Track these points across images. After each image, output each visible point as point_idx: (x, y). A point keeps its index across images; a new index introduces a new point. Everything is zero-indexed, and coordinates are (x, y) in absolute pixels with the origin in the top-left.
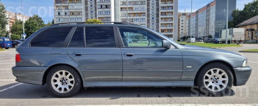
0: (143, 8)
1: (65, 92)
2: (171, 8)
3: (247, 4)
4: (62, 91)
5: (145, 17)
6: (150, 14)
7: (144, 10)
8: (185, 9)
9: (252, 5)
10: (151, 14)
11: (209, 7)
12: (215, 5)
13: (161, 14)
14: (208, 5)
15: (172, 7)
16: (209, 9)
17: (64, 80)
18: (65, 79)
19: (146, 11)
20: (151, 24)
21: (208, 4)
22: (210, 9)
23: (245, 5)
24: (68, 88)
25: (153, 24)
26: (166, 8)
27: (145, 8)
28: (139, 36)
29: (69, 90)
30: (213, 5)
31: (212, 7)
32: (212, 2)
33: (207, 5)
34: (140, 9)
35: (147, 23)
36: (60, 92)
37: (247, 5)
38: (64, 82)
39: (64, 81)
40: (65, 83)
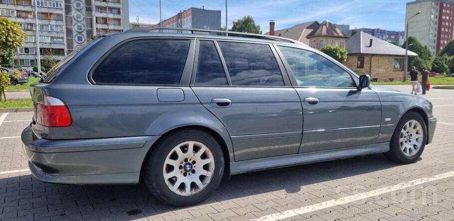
0: (57, 4)
1: (194, 192)
2: (117, 11)
3: (236, 21)
4: (188, 192)
5: (61, 22)
6: (73, 19)
7: (59, 7)
8: (138, 17)
9: (243, 23)
10: (75, 19)
11: (181, 19)
12: (191, 17)
13: (97, 21)
14: (179, 16)
15: (119, 9)
16: (181, 22)
17: (189, 164)
18: (191, 162)
19: (64, 10)
20: (76, 39)
21: (179, 14)
22: (183, 22)
23: (234, 22)
24: (198, 182)
25: (80, 39)
26: (107, 11)
27: (60, 5)
28: (49, 62)
29: (201, 186)
30: (187, 16)
31: (185, 19)
32: (185, 11)
33: (177, 14)
34: (48, 5)
35: (67, 36)
36: (183, 194)
37: (236, 23)
38: (188, 169)
39: (188, 166)
40: (190, 170)
